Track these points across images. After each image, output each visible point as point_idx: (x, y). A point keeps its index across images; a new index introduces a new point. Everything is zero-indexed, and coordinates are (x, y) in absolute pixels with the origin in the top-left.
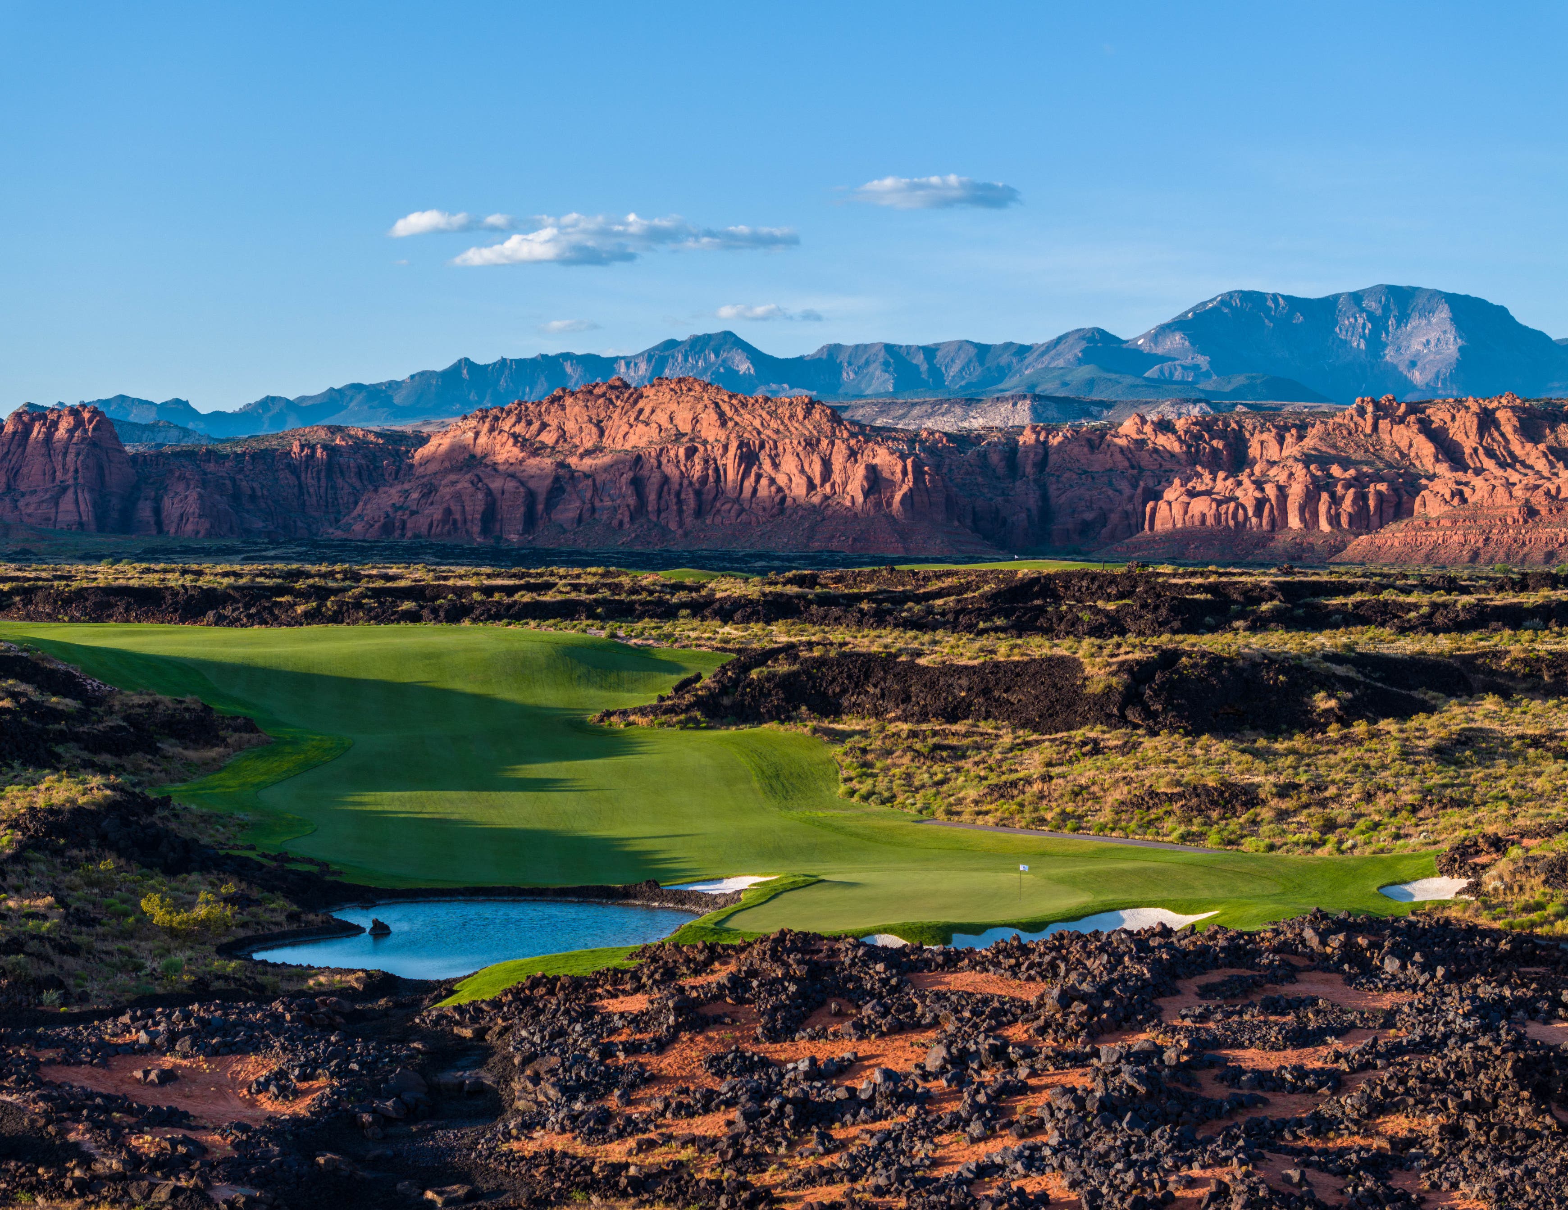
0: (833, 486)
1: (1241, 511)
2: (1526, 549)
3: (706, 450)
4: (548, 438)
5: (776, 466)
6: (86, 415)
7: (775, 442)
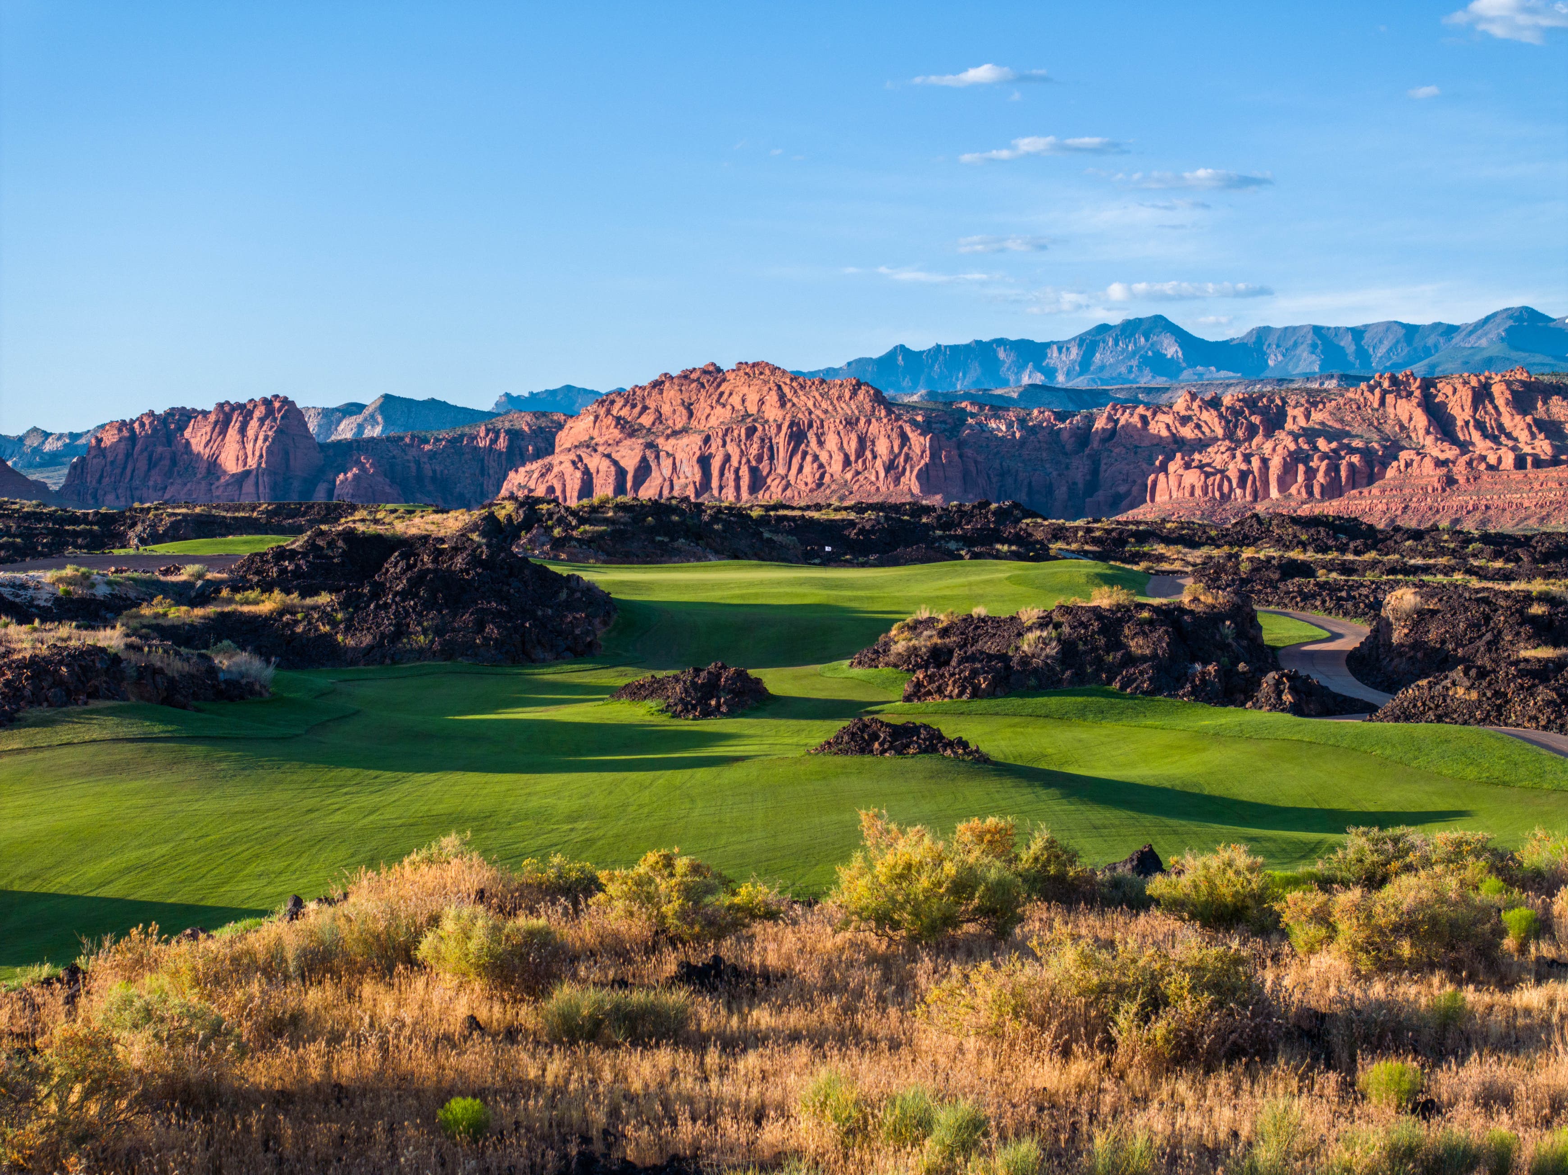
0: (864, 462)
1: (1226, 483)
2: (1438, 516)
3: (764, 429)
4: (646, 420)
5: (821, 443)
6: (277, 405)
7: (822, 421)
